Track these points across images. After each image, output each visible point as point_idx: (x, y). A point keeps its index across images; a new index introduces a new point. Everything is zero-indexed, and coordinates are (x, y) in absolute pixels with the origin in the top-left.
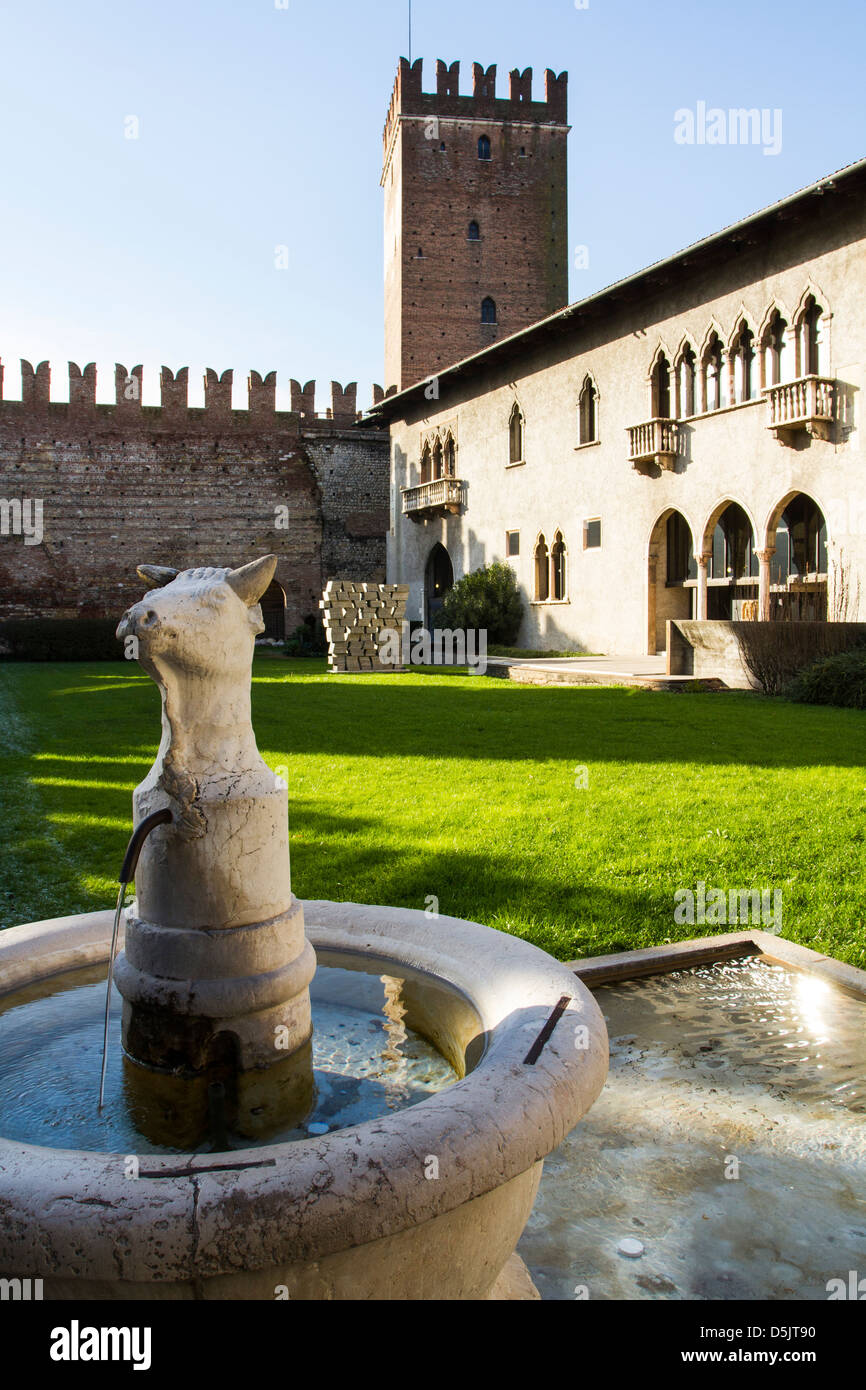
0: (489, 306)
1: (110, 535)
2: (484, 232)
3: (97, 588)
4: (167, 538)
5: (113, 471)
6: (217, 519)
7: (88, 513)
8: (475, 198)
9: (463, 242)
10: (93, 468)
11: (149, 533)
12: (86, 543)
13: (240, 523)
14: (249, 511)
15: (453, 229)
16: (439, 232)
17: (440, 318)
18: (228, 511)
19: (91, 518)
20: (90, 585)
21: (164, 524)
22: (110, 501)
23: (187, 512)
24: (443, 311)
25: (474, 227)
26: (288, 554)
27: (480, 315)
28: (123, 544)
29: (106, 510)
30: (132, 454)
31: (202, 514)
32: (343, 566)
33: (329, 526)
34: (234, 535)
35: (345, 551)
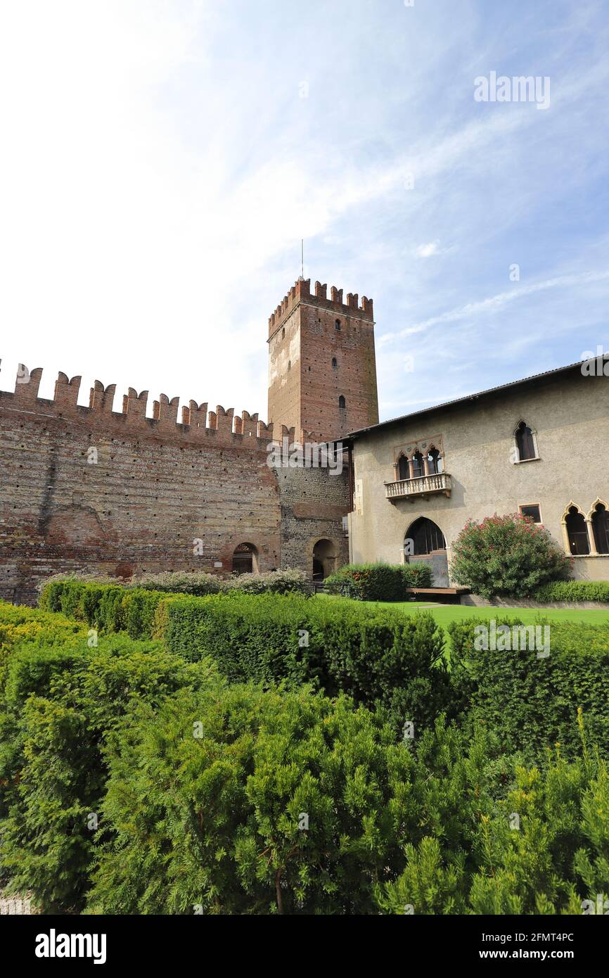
0: (342, 399)
1: (146, 508)
2: (339, 363)
3: (133, 547)
4: (186, 513)
5: (153, 464)
6: (219, 502)
7: (132, 491)
8: (335, 347)
9: (330, 366)
10: (139, 460)
11: (174, 508)
12: (128, 514)
13: (234, 506)
14: (239, 498)
15: (325, 360)
16: (319, 360)
17: (320, 403)
18: (226, 497)
19: (134, 496)
20: (128, 546)
21: (185, 503)
22: (149, 485)
23: (200, 496)
24: (321, 400)
25: (334, 360)
26: (262, 527)
27: (338, 404)
28: (155, 515)
29: (145, 491)
30: (166, 453)
31: (210, 498)
32: (292, 536)
33: (285, 511)
34: (229, 513)
35: (293, 526)
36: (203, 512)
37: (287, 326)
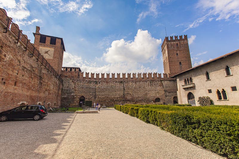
0: (180, 63)
1: (138, 93)
2: (178, 54)
4: (145, 93)
6: (151, 91)
8: (177, 51)
9: (176, 56)
11: (143, 93)
14: (155, 89)
16: (173, 55)
19: (136, 91)
20: (136, 99)
21: (145, 91)
23: (148, 90)
24: (174, 64)
25: (177, 54)
26: (160, 95)
28: (140, 94)
29: (138, 90)
32: (168, 96)
33: (165, 91)
34: (154, 92)
35: (167, 94)
36: (148, 93)
37: (165, 48)
